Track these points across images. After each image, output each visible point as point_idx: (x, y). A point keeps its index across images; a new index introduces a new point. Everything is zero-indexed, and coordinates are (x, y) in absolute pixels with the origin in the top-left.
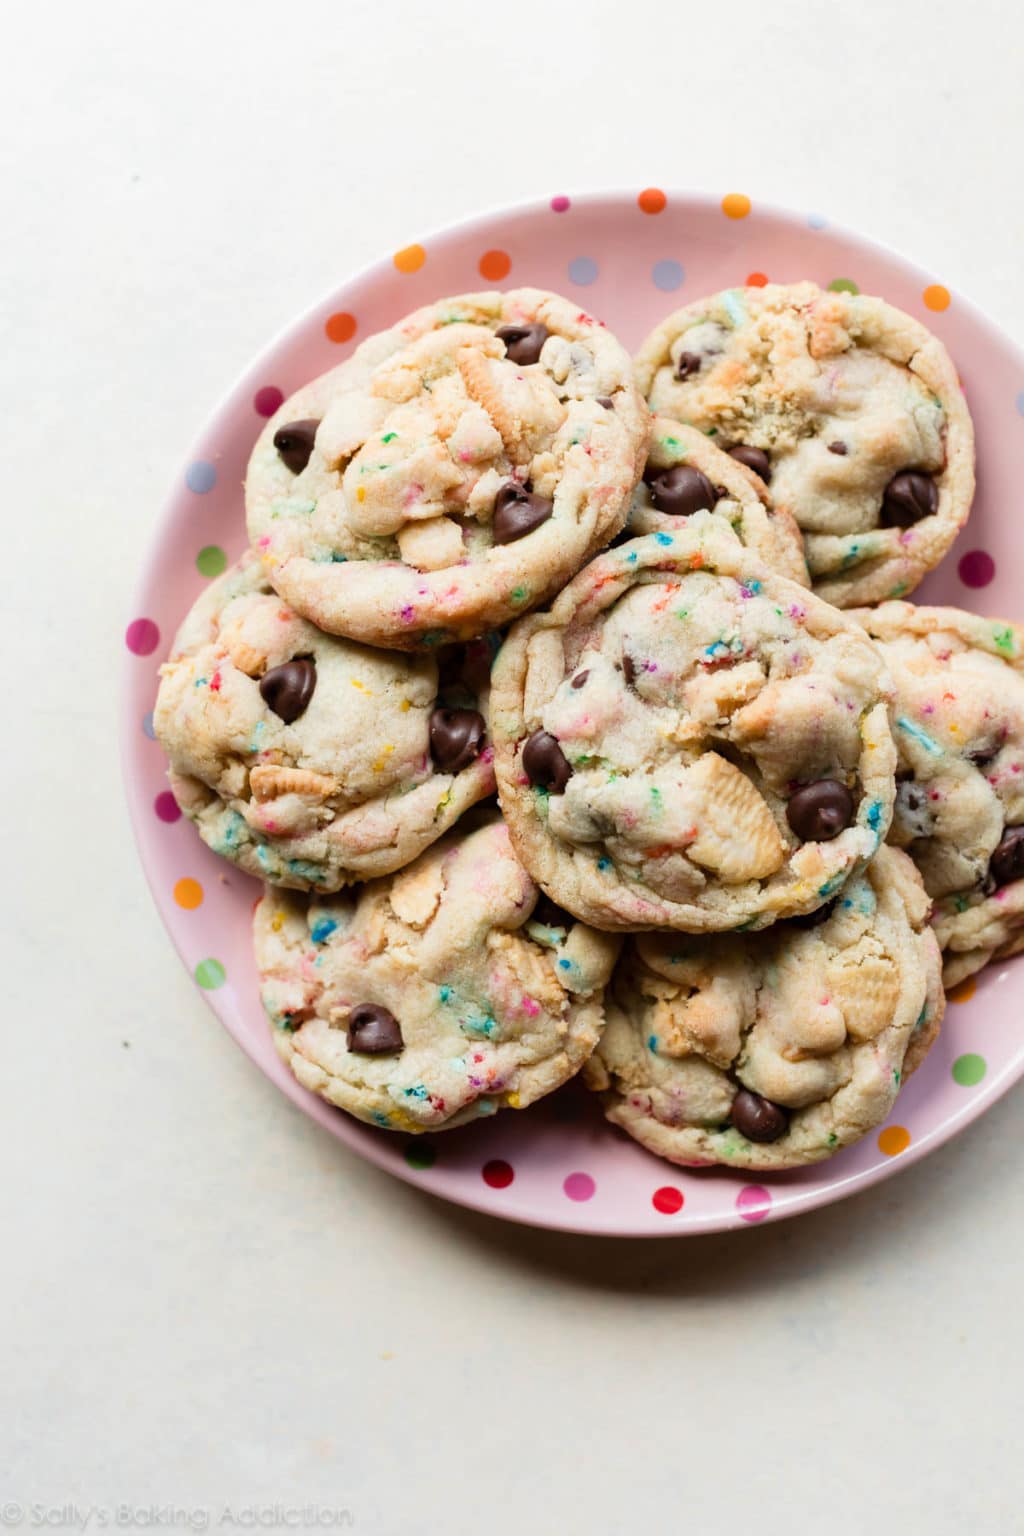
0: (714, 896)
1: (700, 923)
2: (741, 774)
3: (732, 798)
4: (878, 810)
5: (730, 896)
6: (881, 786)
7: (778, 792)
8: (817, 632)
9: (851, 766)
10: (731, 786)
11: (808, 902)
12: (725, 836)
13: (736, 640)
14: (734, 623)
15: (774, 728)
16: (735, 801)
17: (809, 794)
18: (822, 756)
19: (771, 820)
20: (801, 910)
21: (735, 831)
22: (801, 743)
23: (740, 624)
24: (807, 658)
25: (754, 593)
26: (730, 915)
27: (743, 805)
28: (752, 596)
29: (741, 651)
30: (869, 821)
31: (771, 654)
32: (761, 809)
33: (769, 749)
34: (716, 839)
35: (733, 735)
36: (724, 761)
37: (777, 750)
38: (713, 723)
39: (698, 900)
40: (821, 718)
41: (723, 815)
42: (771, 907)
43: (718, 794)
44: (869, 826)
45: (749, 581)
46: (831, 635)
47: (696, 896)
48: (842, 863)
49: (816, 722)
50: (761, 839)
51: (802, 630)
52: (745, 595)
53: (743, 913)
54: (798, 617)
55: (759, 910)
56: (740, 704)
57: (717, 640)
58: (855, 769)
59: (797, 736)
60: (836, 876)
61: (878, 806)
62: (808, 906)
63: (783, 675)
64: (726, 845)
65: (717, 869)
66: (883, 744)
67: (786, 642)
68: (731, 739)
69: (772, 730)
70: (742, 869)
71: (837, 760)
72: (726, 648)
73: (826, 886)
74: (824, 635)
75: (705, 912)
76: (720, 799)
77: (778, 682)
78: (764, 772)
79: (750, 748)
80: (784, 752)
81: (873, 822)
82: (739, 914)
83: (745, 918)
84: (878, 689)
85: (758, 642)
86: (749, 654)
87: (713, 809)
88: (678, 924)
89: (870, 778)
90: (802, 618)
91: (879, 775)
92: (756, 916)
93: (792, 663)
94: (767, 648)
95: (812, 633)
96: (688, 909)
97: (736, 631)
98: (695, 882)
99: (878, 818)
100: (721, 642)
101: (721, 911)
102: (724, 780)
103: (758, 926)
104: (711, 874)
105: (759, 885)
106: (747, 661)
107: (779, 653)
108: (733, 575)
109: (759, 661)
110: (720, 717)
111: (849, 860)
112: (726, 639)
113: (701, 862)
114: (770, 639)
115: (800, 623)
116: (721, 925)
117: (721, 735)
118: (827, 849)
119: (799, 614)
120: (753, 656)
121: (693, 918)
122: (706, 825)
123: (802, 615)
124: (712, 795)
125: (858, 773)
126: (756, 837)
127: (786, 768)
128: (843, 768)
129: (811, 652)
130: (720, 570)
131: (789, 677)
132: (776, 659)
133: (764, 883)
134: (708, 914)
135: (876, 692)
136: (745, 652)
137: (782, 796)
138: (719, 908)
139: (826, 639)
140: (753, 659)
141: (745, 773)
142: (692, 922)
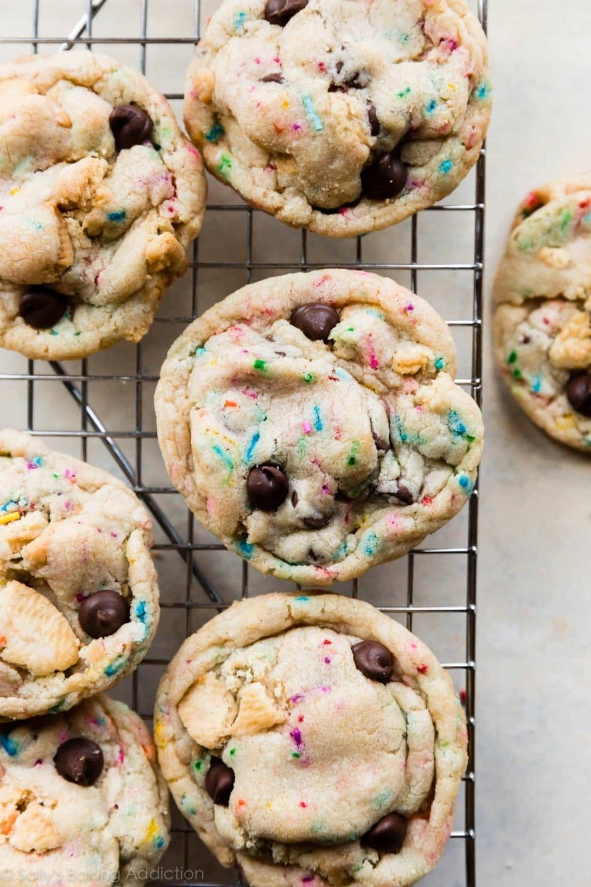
0: (28, 688)
1: (21, 710)
2: (38, 594)
3: (33, 611)
4: (143, 607)
5: (42, 686)
6: (142, 589)
7: (70, 605)
8: (86, 487)
9: (123, 579)
10: (31, 603)
11: (98, 681)
12: (29, 640)
13: (22, 498)
14: (21, 486)
15: (51, 554)
16: (35, 614)
17: (92, 603)
18: (95, 572)
19: (66, 625)
20: (95, 688)
21: (36, 636)
22: (74, 563)
23: (25, 487)
24: (79, 505)
25: (38, 465)
26: (42, 700)
27: (42, 617)
28: (36, 467)
29: (26, 505)
30: (138, 616)
31: (49, 503)
32: (56, 619)
33: (53, 571)
34: (21, 643)
35: (25, 565)
36: (23, 586)
37: (57, 572)
38: (9, 558)
39: (18, 692)
40: (86, 543)
41: (25, 624)
42: (73, 688)
43: (21, 610)
44: (139, 620)
45: (33, 457)
46: (98, 488)
47: (17, 689)
48: (119, 649)
49: (82, 546)
50: (59, 640)
51: (75, 487)
52: (31, 467)
53: (52, 697)
54: (71, 477)
55: (64, 693)
56: (27, 541)
57: (9, 500)
58: (126, 582)
59: (70, 559)
60: (116, 660)
61: (143, 604)
62: (99, 684)
63: (60, 518)
64: (32, 645)
65: (26, 665)
66: (139, 558)
67: (60, 494)
68: (25, 569)
69: (51, 557)
70: (45, 664)
71: (109, 574)
72: (15, 505)
73: (110, 667)
74: (93, 488)
75: (25, 701)
76: (23, 613)
77: (58, 523)
78: (55, 590)
79: (40, 574)
80: (63, 572)
81: (141, 616)
82: (49, 698)
83: (54, 701)
84: (134, 520)
85: (38, 497)
86: (32, 506)
87: (17, 622)
88: (6, 712)
89: (135, 585)
90: (74, 478)
91: (140, 581)
92: (62, 699)
93: (65, 508)
94: (45, 501)
95: (84, 489)
96: (12, 700)
97: (22, 491)
98: (11, 678)
99: (144, 613)
100: (12, 501)
101: (36, 698)
102: (25, 599)
103: (66, 707)
104: (23, 671)
105: (63, 675)
106: (32, 512)
107: (55, 503)
108: (21, 455)
109: (41, 511)
110: (14, 553)
111: (124, 646)
112: (15, 499)
113: (13, 662)
114: (48, 494)
115: (74, 482)
116: (37, 709)
117: (17, 566)
118: (109, 640)
119: (71, 476)
120: (35, 507)
121: (16, 706)
122: (11, 634)
123: (74, 476)
124: (16, 611)
125: (129, 583)
126: (55, 639)
127: (69, 585)
128: (116, 581)
129: (81, 501)
130: (13, 453)
131: (64, 518)
132: (52, 508)
133: (68, 673)
134: (26, 702)
135: (132, 522)
136: (29, 505)
137: (73, 607)
138: (34, 696)
139: (95, 491)
140: (36, 510)
141: (42, 593)
142: (15, 709)
